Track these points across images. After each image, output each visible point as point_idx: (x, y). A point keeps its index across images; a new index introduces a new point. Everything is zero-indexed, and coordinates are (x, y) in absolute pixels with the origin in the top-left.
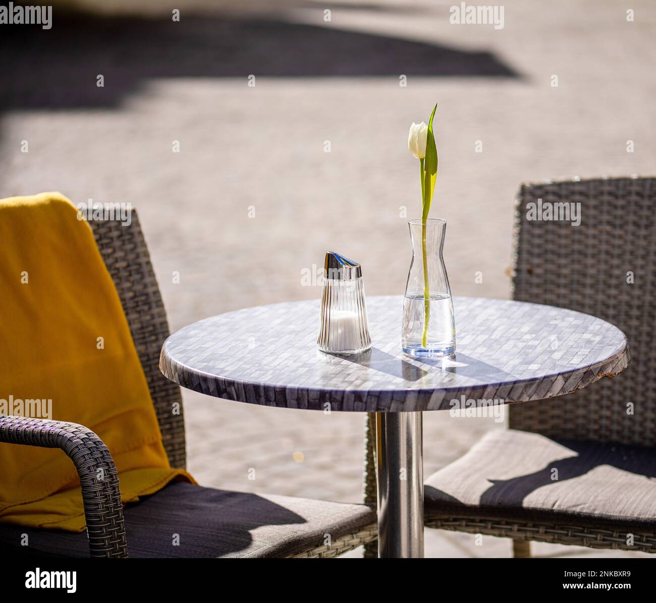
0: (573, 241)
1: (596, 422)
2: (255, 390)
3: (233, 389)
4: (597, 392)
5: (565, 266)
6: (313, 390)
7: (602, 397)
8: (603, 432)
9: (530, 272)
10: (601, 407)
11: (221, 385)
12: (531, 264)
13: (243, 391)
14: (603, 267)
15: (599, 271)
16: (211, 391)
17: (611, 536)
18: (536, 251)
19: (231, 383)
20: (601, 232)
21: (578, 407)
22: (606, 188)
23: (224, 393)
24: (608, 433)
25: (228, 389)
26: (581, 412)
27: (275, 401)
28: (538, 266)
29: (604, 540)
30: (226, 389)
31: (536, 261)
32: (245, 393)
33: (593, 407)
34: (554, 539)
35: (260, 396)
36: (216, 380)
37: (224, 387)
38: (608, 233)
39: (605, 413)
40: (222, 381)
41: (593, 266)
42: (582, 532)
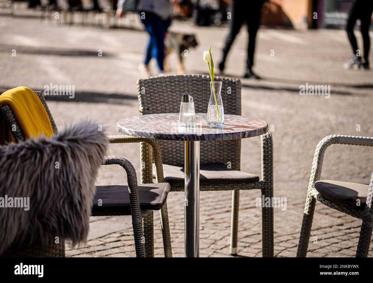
0: (160, 98)
1: (175, 158)
2: (192, 136)
3: (183, 137)
4: (175, 148)
5: (159, 107)
6: (213, 134)
7: (177, 150)
8: (178, 162)
9: (148, 109)
10: (177, 153)
11: (178, 137)
12: (148, 107)
13: (188, 137)
14: (171, 106)
15: (170, 107)
16: (173, 139)
17: (233, 185)
18: (149, 102)
19: (182, 135)
20: (168, 94)
21: (169, 154)
22: (177, 79)
23: (179, 139)
24: (180, 162)
25: (181, 137)
26: (170, 156)
27: (200, 139)
28: (150, 107)
29: (231, 187)
30: (180, 137)
31: (150, 106)
32: (189, 138)
33: (174, 154)
34: (215, 189)
35: (195, 138)
36: (175, 135)
37: (179, 137)
38: (171, 95)
39: (179, 155)
40: (178, 135)
41: (168, 106)
42: (224, 185)
